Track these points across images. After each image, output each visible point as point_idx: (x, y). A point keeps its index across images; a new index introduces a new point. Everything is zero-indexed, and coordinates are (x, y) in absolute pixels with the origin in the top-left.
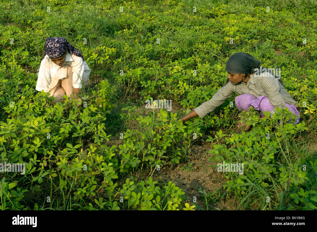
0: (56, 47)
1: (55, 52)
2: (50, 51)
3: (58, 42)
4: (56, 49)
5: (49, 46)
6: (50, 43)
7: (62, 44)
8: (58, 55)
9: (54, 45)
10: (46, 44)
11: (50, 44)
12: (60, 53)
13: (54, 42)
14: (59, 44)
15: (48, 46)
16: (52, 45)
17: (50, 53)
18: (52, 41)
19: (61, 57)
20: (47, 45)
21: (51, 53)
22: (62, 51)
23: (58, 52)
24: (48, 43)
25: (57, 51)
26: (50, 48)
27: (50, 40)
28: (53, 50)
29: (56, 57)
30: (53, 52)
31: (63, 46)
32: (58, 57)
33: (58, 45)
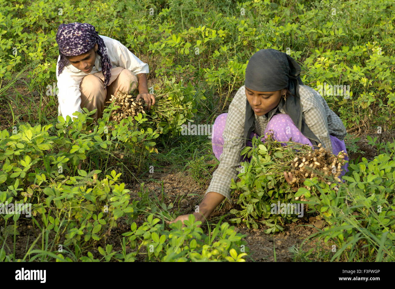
0: (77, 37)
1: (76, 44)
2: (68, 44)
3: (79, 28)
4: (78, 39)
5: (64, 36)
6: (66, 31)
7: (86, 31)
8: (81, 50)
9: (73, 34)
10: (59, 34)
11: (66, 33)
12: (84, 46)
13: (73, 29)
14: (82, 32)
15: (62, 37)
16: (70, 33)
17: (68, 48)
18: (69, 27)
19: (86, 53)
20: (61, 34)
21: (70, 48)
22: (88, 44)
23: (81, 45)
24: (63, 31)
25: (79, 43)
26: (67, 39)
27: (66, 27)
28: (73, 41)
29: (78, 53)
30: (72, 45)
31: (88, 35)
32: (82, 54)
33: (80, 33)
